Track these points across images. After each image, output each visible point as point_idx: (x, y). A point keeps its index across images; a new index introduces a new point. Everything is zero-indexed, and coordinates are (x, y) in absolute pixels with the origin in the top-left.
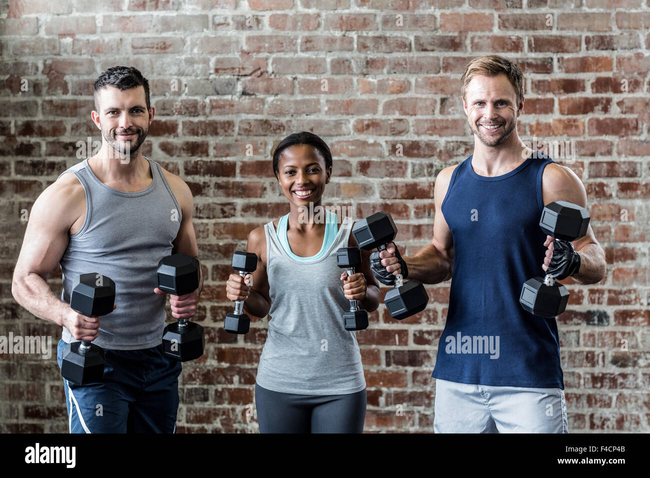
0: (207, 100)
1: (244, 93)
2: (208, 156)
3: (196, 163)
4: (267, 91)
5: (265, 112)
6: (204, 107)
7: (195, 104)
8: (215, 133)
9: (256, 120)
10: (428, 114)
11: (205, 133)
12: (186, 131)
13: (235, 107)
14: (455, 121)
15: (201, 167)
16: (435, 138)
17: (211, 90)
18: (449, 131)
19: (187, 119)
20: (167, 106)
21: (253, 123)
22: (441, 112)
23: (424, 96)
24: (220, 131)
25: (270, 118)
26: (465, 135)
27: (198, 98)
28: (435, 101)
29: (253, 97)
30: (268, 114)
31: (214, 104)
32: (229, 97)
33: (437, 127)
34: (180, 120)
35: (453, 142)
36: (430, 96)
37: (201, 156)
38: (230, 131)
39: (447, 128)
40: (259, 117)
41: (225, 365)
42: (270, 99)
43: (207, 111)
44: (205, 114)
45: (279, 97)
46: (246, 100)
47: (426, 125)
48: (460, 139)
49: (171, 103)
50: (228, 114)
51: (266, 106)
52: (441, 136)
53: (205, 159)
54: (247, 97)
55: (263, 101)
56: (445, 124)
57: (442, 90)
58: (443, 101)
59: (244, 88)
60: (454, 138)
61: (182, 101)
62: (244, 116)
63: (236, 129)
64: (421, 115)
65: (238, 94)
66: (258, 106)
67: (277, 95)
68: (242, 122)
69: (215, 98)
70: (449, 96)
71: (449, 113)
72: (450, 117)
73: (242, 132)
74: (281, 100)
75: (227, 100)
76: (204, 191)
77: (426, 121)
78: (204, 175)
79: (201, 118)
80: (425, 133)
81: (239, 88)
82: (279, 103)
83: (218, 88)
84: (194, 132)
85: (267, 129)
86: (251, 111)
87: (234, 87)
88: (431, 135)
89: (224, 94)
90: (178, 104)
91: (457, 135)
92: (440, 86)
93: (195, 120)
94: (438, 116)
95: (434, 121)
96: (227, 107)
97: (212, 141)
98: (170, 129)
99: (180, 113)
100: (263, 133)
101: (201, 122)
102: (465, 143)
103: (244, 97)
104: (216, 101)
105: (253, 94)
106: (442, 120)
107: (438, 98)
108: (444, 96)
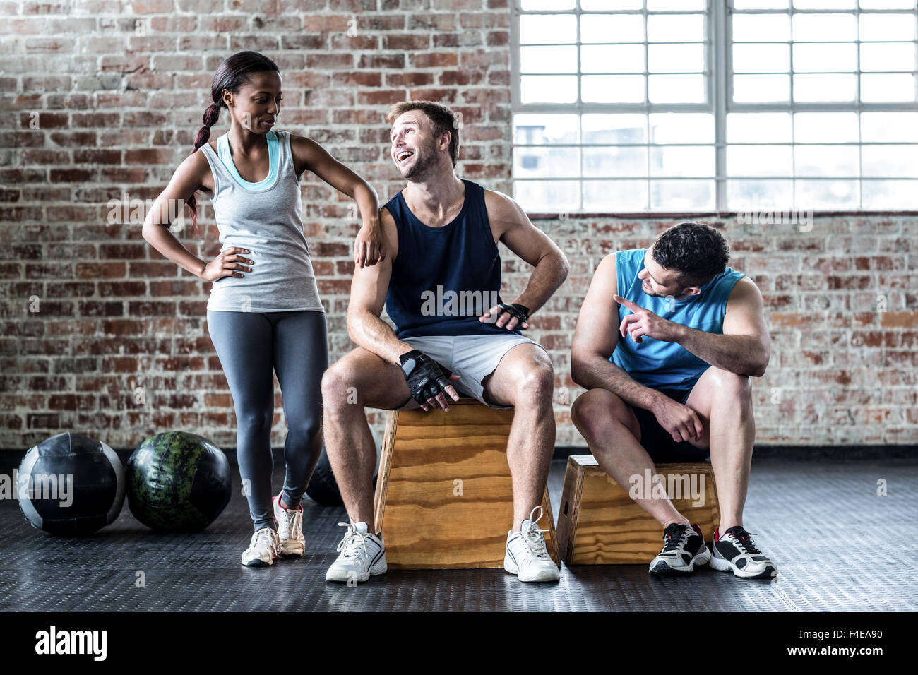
0: (95, 95)
1: (129, 88)
2: (95, 145)
3: (85, 152)
4: (150, 86)
5: (148, 105)
6: (92, 101)
7: (84, 99)
8: (102, 124)
9: (139, 113)
10: (294, 105)
11: (92, 125)
12: (75, 123)
13: (121, 101)
14: (318, 112)
15: (89, 156)
16: (300, 127)
17: (98, 86)
18: (313, 120)
19: (77, 112)
20: (59, 101)
21: (136, 115)
22: (306, 103)
23: (291, 89)
24: (107, 123)
25: (153, 110)
26: (327, 123)
27: (86, 93)
28: (300, 94)
29: (137, 92)
30: (151, 107)
31: (101, 98)
32: (114, 92)
33: (303, 116)
34: (70, 113)
35: (316, 130)
36: (296, 89)
37: (89, 146)
38: (115, 123)
39: (311, 117)
40: (142, 109)
41: (111, 336)
42: (152, 93)
43: (95, 104)
44: (92, 107)
45: (160, 91)
46: (130, 95)
47: (293, 116)
48: (323, 127)
49: (62, 97)
50: (114, 107)
51: (149, 100)
52: (306, 124)
53: (93, 148)
54: (131, 92)
55: (145, 96)
56: (309, 114)
57: (307, 84)
58: (308, 94)
59: (129, 84)
60: (318, 127)
61: (72, 96)
62: (128, 109)
63: (121, 120)
64: (289, 105)
65: (123, 89)
66: (141, 100)
67: (158, 89)
68: (126, 114)
69: (102, 92)
70: (312, 89)
71: (312, 105)
72: (314, 108)
73: (127, 123)
74: (162, 94)
75: (112, 95)
76: (93, 177)
77: (292, 111)
78: (92, 162)
79: (89, 111)
80: (291, 122)
81: (124, 83)
82: (160, 97)
83: (105, 84)
84: (83, 124)
85: (149, 121)
86: (135, 104)
87: (119, 82)
88: (297, 124)
89: (110, 89)
90: (68, 99)
91: (320, 124)
92: (305, 80)
93: (84, 113)
94: (303, 107)
95: (300, 112)
96: (113, 101)
97: (99, 132)
98: (61, 121)
99: (70, 107)
100: (145, 124)
101: (89, 115)
102: (327, 131)
103: (128, 92)
104: (103, 96)
105: (137, 89)
106: (306, 111)
107: (303, 90)
108: (308, 89)
